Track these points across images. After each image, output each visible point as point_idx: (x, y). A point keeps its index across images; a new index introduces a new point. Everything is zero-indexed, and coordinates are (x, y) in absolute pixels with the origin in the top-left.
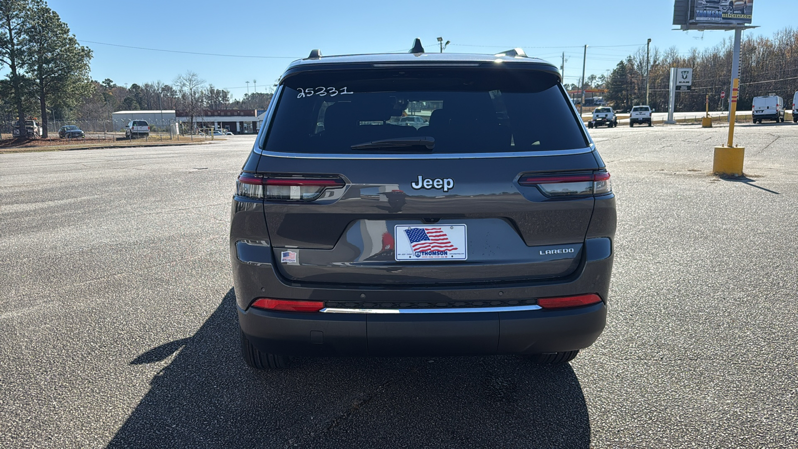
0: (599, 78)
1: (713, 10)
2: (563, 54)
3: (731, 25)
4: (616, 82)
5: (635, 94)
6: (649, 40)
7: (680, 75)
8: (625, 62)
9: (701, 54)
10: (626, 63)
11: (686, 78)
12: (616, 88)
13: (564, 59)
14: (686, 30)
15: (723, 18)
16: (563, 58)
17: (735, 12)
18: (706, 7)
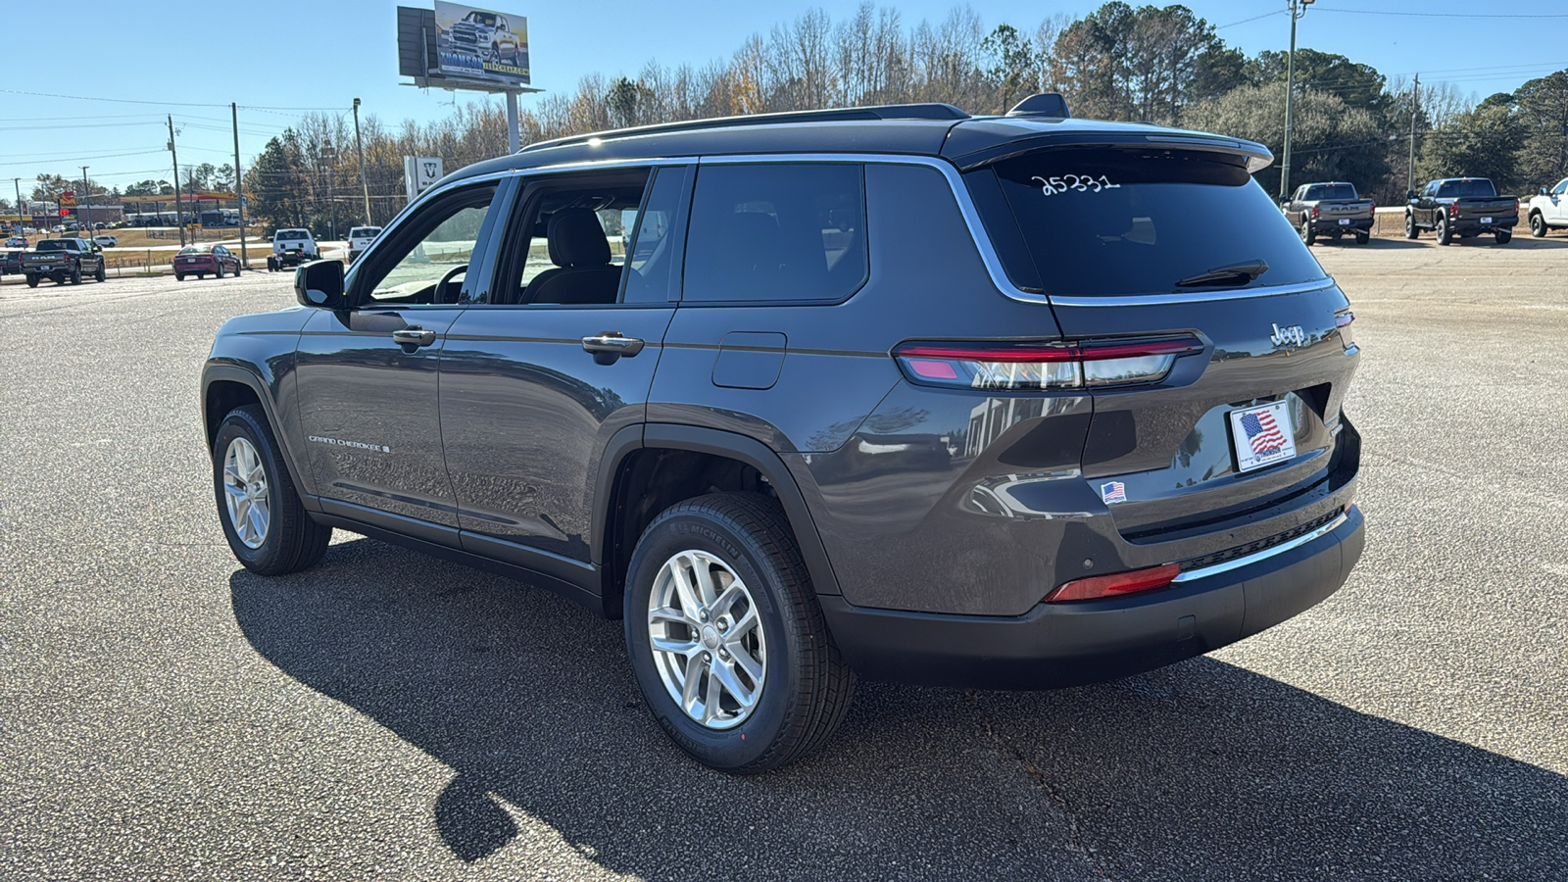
0: (220, 170)
1: (468, 54)
2: (170, 118)
3: (500, 85)
4: (268, 179)
5: (309, 203)
6: (357, 101)
7: (421, 169)
8: (281, 139)
9: (422, 131)
10: (283, 143)
11: (434, 175)
12: (271, 191)
13: (174, 130)
14: (424, 87)
15: (486, 71)
16: (171, 127)
17: (503, 61)
18: (456, 47)
